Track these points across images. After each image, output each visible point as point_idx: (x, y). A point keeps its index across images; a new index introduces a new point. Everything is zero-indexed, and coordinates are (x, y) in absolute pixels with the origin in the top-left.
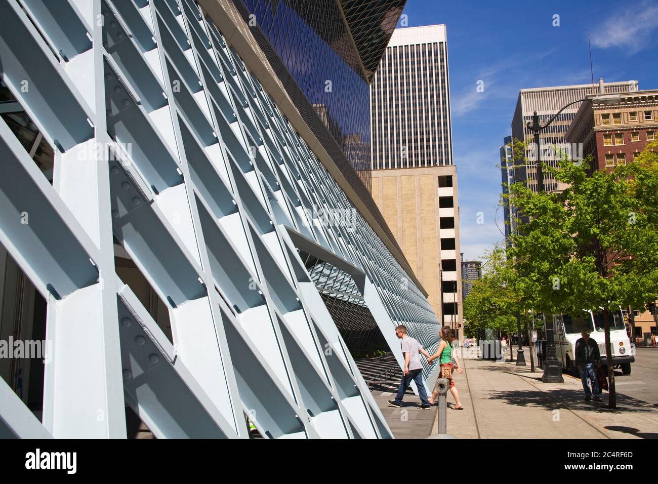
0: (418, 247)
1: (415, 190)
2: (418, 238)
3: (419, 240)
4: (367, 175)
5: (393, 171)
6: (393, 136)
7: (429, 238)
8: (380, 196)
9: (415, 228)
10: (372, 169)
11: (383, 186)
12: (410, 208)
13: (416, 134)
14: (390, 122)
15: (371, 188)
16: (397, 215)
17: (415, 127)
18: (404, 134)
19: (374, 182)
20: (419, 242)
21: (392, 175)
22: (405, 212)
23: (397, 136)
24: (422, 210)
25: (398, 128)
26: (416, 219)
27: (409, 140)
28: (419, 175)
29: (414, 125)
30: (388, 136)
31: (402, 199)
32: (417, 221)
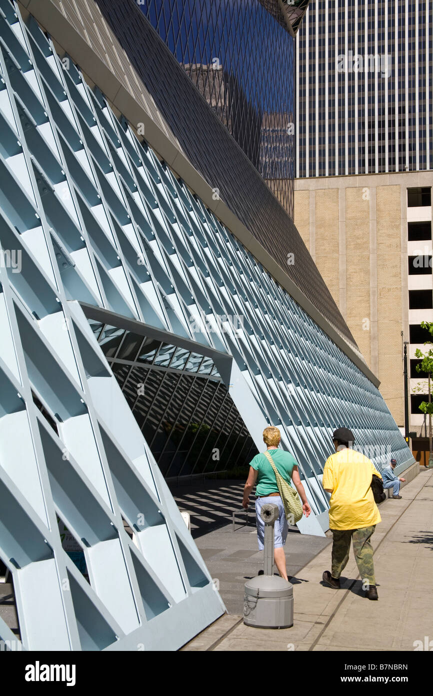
0: (371, 304)
1: (368, 213)
2: (371, 290)
3: (374, 292)
4: (285, 188)
5: (333, 179)
6: (344, 117)
7: (389, 290)
8: (311, 222)
9: (367, 272)
10: (298, 176)
11: (316, 204)
12: (359, 241)
13: (382, 112)
14: (339, 92)
15: (293, 210)
16: (338, 252)
17: (381, 100)
18: (361, 113)
19: (299, 199)
20: (374, 295)
21: (330, 187)
22: (352, 247)
23: (349, 116)
24: (379, 244)
25: (351, 102)
26: (369, 258)
27: (369, 123)
28: (376, 187)
29: (379, 97)
30: (334, 117)
31: (346, 226)
32: (371, 261)
